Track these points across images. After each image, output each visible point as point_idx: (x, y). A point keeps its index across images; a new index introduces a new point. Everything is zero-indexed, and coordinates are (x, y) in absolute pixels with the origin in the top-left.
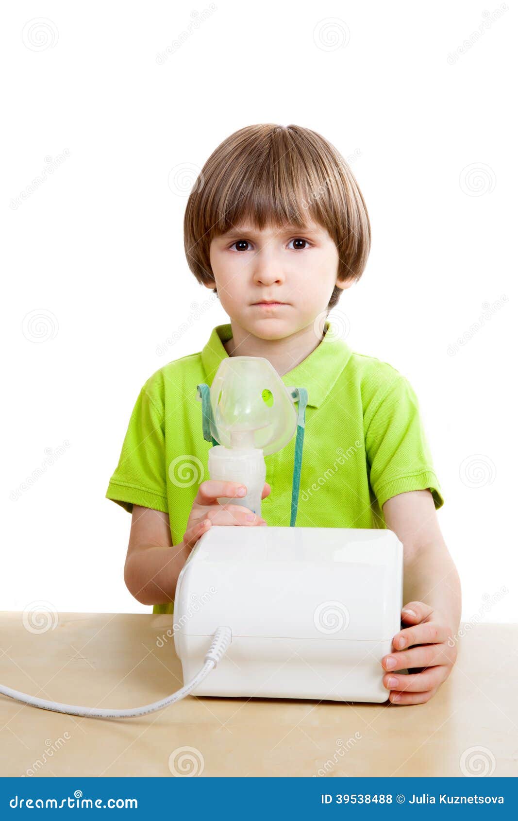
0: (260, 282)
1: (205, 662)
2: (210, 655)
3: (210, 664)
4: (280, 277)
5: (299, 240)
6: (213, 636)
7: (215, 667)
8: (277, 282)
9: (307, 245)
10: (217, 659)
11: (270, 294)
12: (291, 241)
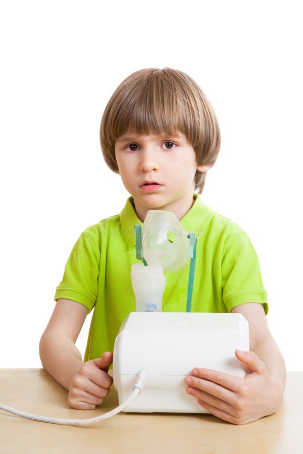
0: (143, 170)
1: (134, 389)
2: (137, 385)
3: (137, 391)
4: (157, 167)
5: (169, 143)
6: (137, 375)
7: (139, 393)
8: (154, 169)
9: (174, 146)
10: (141, 388)
11: (151, 177)
12: (164, 143)
